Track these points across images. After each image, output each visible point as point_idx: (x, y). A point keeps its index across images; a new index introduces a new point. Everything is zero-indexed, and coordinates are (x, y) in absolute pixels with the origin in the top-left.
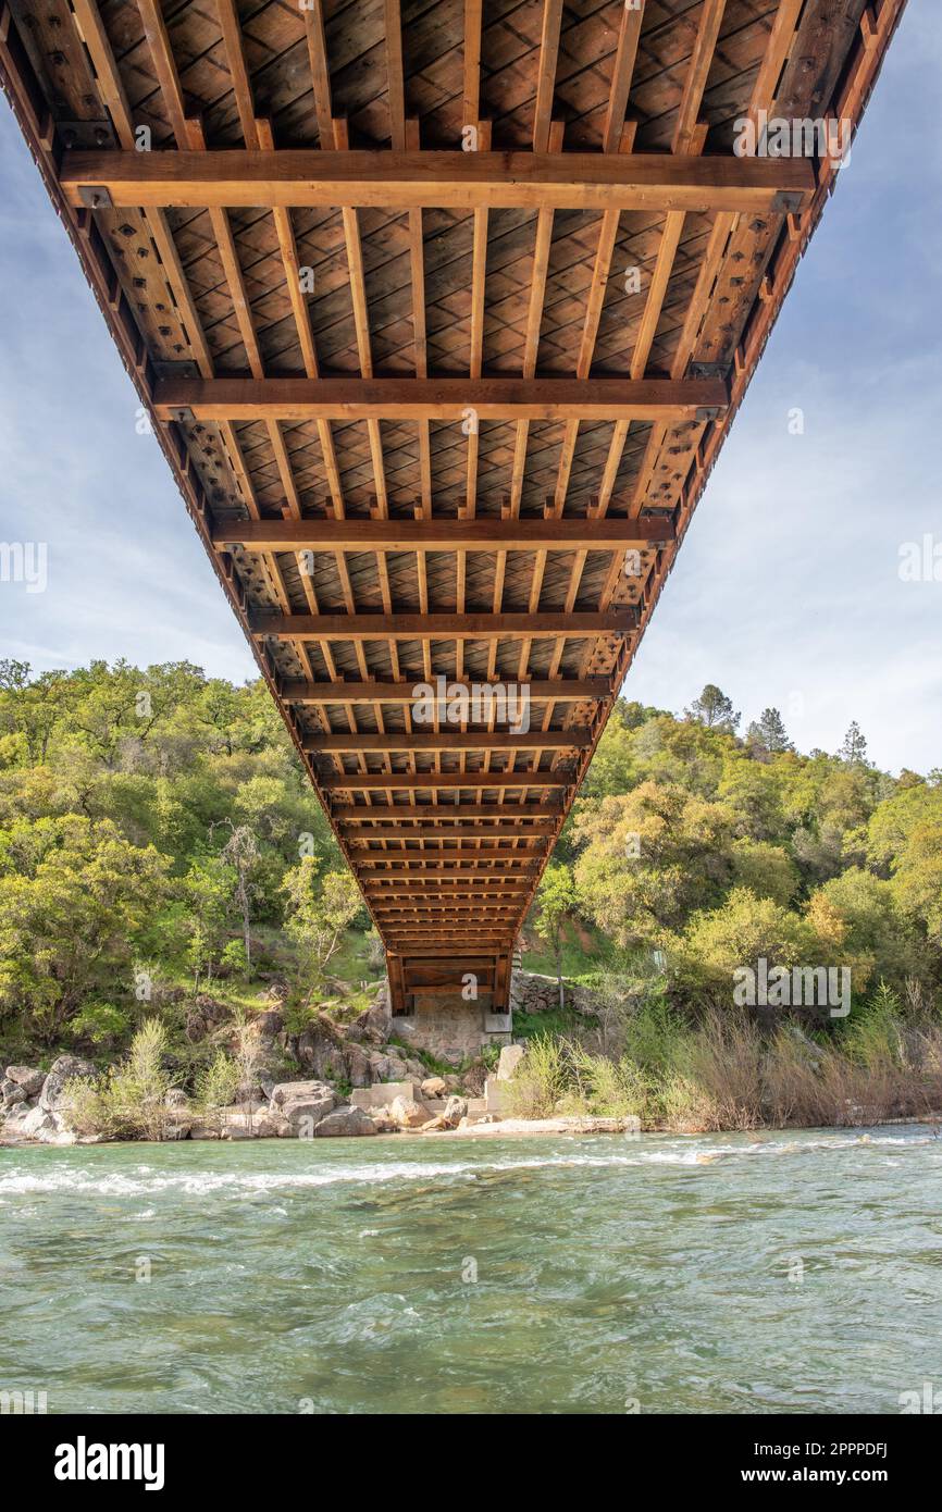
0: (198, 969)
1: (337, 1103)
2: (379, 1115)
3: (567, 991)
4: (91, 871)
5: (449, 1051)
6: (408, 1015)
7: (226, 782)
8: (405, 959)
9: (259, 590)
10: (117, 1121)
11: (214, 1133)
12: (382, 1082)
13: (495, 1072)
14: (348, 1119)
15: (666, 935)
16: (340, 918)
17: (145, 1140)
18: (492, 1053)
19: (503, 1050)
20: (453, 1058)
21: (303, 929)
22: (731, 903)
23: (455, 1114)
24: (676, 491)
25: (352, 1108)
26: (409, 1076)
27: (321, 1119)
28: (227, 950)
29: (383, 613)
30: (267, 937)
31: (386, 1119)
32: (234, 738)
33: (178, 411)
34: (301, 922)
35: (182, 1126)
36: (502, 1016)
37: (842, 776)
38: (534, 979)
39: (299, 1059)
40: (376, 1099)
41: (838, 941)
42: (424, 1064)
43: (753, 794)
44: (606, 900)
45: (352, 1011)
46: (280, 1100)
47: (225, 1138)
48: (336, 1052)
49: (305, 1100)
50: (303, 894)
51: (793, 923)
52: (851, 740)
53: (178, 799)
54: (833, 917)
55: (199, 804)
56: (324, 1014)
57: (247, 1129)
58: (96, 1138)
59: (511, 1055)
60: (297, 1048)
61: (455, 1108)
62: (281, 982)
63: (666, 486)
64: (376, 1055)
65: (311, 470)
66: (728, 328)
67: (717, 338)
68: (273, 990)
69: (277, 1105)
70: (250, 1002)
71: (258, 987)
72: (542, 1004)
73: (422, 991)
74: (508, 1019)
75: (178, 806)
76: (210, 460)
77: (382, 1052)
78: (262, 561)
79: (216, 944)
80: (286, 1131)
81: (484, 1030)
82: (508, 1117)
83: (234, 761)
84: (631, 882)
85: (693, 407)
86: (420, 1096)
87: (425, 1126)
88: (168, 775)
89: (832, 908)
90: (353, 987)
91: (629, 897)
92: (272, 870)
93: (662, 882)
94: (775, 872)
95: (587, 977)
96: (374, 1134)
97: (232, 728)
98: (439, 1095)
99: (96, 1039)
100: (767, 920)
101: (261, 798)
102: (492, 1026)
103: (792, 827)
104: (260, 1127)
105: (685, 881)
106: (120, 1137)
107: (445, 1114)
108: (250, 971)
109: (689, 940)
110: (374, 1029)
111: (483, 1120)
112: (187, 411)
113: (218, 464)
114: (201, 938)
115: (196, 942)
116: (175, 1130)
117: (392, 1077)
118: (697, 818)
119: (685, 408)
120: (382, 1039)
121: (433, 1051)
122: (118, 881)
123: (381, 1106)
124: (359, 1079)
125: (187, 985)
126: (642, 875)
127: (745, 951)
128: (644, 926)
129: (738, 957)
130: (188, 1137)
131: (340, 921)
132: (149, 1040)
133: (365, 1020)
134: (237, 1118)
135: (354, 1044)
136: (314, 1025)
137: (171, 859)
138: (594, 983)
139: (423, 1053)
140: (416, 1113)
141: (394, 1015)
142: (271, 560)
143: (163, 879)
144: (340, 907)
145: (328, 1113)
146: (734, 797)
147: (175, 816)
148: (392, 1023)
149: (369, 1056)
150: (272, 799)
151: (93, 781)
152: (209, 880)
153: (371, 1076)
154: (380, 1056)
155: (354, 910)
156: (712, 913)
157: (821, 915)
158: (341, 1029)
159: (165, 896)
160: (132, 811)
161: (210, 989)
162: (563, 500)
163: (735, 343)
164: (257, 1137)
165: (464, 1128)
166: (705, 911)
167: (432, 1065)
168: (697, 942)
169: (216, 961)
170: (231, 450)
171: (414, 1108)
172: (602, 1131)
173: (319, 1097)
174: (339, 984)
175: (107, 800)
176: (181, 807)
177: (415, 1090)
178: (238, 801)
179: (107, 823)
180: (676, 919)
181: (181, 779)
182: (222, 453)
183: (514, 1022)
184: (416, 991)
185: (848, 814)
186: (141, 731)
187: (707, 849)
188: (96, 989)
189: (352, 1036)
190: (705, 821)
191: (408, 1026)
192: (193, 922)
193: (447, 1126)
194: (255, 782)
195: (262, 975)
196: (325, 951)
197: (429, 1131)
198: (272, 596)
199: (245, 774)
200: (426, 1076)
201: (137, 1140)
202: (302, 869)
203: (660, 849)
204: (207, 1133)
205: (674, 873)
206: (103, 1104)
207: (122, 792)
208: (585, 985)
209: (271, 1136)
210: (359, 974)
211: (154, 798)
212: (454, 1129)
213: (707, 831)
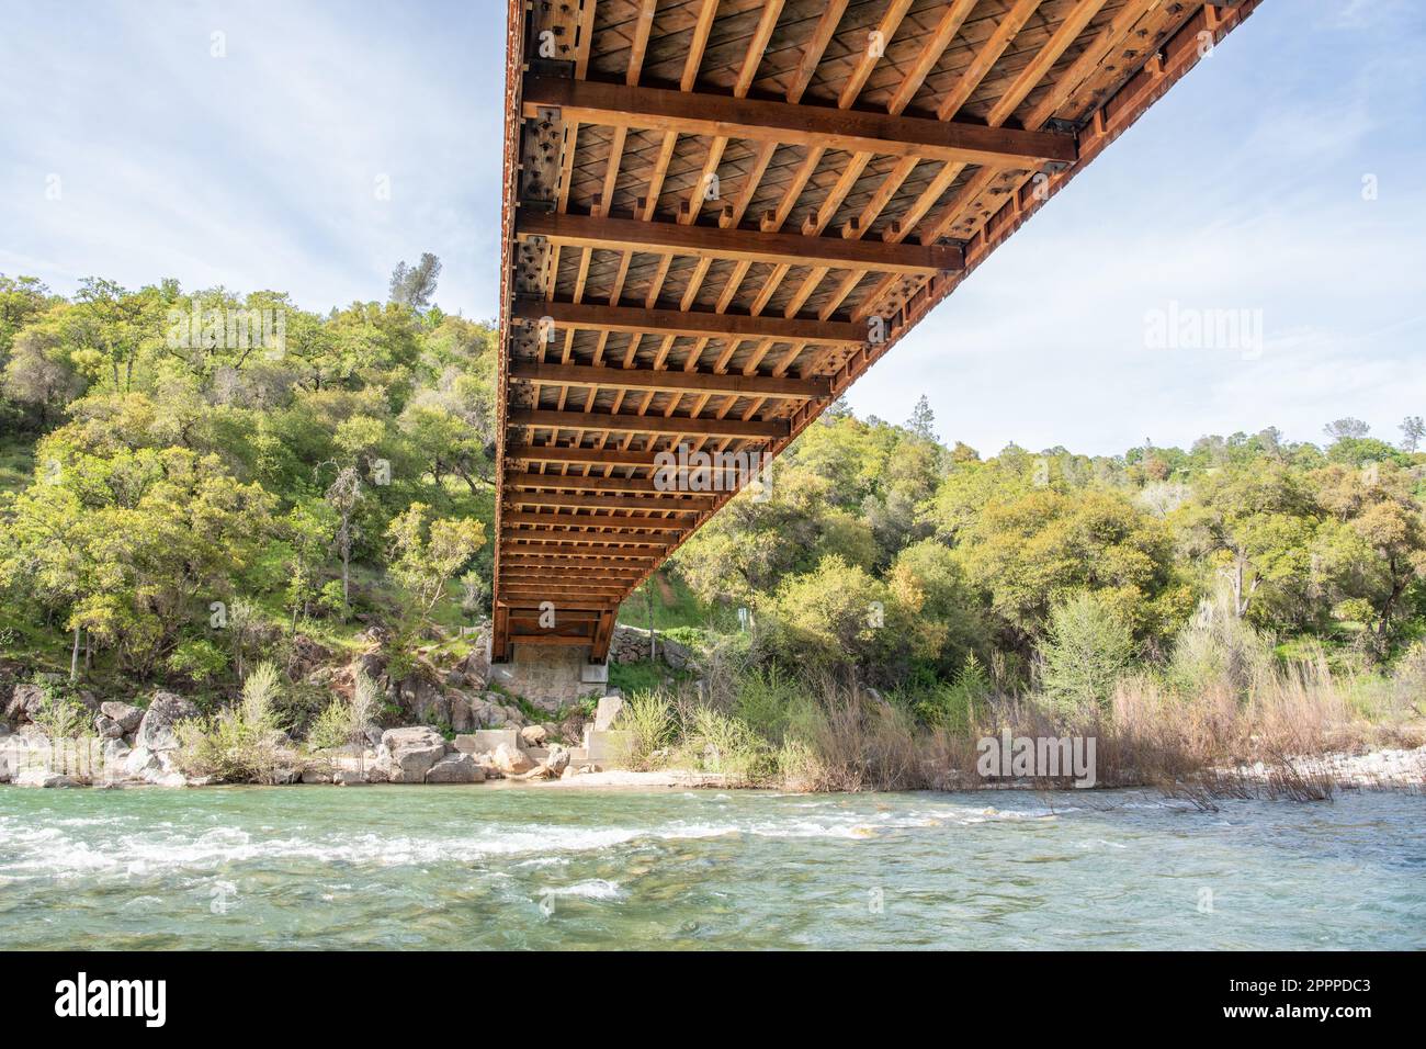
0: (297, 608)
1: (448, 750)
2: (483, 761)
3: (657, 643)
4: (196, 505)
5: (546, 699)
6: (507, 662)
7: (323, 418)
8: (512, 609)
9: (531, 277)
10: (227, 765)
11: (325, 778)
12: (483, 728)
13: (592, 720)
14: (459, 766)
15: (760, 597)
16: (448, 565)
17: (256, 782)
18: (590, 703)
19: (601, 701)
20: (549, 706)
21: (409, 575)
22: (822, 568)
23: (558, 763)
24: (979, 226)
25: (463, 756)
26: (509, 722)
27: (432, 766)
28: (326, 590)
29: (644, 307)
30: (364, 577)
31: (490, 766)
32: (323, 372)
33: (544, 111)
34: (406, 568)
35: (294, 770)
36: (599, 667)
37: (912, 449)
38: (627, 631)
39: (401, 702)
40: (479, 745)
41: (916, 609)
42: (523, 711)
43: (832, 461)
44: (702, 560)
45: (452, 657)
46: (391, 745)
47: (338, 783)
48: (439, 697)
49: (417, 747)
50: (411, 540)
51: (879, 590)
52: (919, 412)
53: (276, 434)
54: (914, 587)
55: (296, 441)
56: (424, 659)
57: (358, 774)
58: (205, 780)
59: (609, 706)
60: (399, 692)
61: (559, 757)
62: (378, 624)
63: (972, 221)
64: (477, 701)
65: (635, 173)
66: (1102, 92)
67: (1085, 100)
68: (371, 631)
69: (387, 751)
70: (347, 643)
71: (356, 628)
72: (634, 655)
73: (524, 640)
74: (604, 670)
75: (276, 441)
76: (542, 155)
77: (482, 698)
78: (548, 252)
79: (313, 583)
80: (398, 777)
81: (580, 680)
82: (608, 768)
83: (330, 397)
84: (727, 545)
85: (1045, 160)
86: (522, 743)
87: (530, 773)
88: (265, 408)
89: (913, 578)
90: (451, 631)
91: (724, 560)
92: (370, 511)
93: (757, 545)
94: (860, 539)
95: (676, 631)
96: (482, 782)
97: (321, 361)
98: (539, 742)
99: (196, 676)
100: (858, 587)
101: (362, 437)
102: (589, 676)
103: (862, 494)
104: (370, 773)
105: (779, 545)
106: (229, 780)
107: (548, 763)
108: (346, 612)
109: (780, 601)
110: (474, 676)
111: (586, 769)
112: (554, 112)
113: (549, 159)
114: (301, 578)
115: (295, 581)
116: (287, 773)
117: (492, 724)
118: (794, 486)
119: (1037, 160)
120: (482, 686)
121: (530, 698)
122: (224, 519)
123: (485, 753)
124: (460, 725)
125: (285, 624)
126: (739, 536)
127: (833, 616)
128: (736, 588)
129: (827, 621)
130: (299, 780)
131: (447, 568)
132: (260, 684)
133: (464, 666)
134: (348, 762)
135: (455, 690)
136: (415, 669)
137: (275, 497)
138: (683, 637)
139: (520, 700)
140: (520, 761)
141: (493, 662)
142: (558, 252)
143: (267, 518)
144: (445, 555)
145: (439, 760)
146: (814, 462)
147: (273, 452)
148: (491, 669)
149: (470, 702)
150: (373, 440)
151: (195, 413)
152: (312, 521)
153: (473, 723)
154: (482, 702)
155: (462, 559)
156: (804, 577)
157: (903, 584)
158: (442, 674)
159: (269, 534)
160: (233, 444)
161: (309, 629)
162: (869, 224)
163: (1099, 106)
164: (369, 782)
165: (568, 779)
166: (797, 575)
167: (530, 713)
168: (788, 604)
169: (314, 600)
170: (568, 149)
171: (517, 756)
172: (711, 786)
173: (430, 744)
174: (435, 627)
175: (208, 433)
176: (279, 443)
177: (518, 738)
178: (337, 439)
179: (213, 458)
180: (768, 579)
181: (278, 413)
182: (558, 150)
183: (609, 673)
184: (516, 641)
185: (914, 483)
186: (235, 361)
187: (800, 516)
188: (190, 624)
189: (453, 682)
190: (802, 490)
191: (506, 673)
192: (295, 562)
193: (552, 775)
194: (356, 422)
195: (360, 616)
196: (429, 597)
197: (534, 781)
198: (542, 284)
199: (343, 412)
200: (525, 723)
201: (246, 783)
202: (410, 516)
203: (757, 514)
204: (318, 777)
205: (769, 538)
206: (213, 745)
207: (225, 427)
208: (675, 639)
209: (383, 782)
210: (454, 618)
211: (254, 432)
212: (558, 777)
213: (803, 499)
